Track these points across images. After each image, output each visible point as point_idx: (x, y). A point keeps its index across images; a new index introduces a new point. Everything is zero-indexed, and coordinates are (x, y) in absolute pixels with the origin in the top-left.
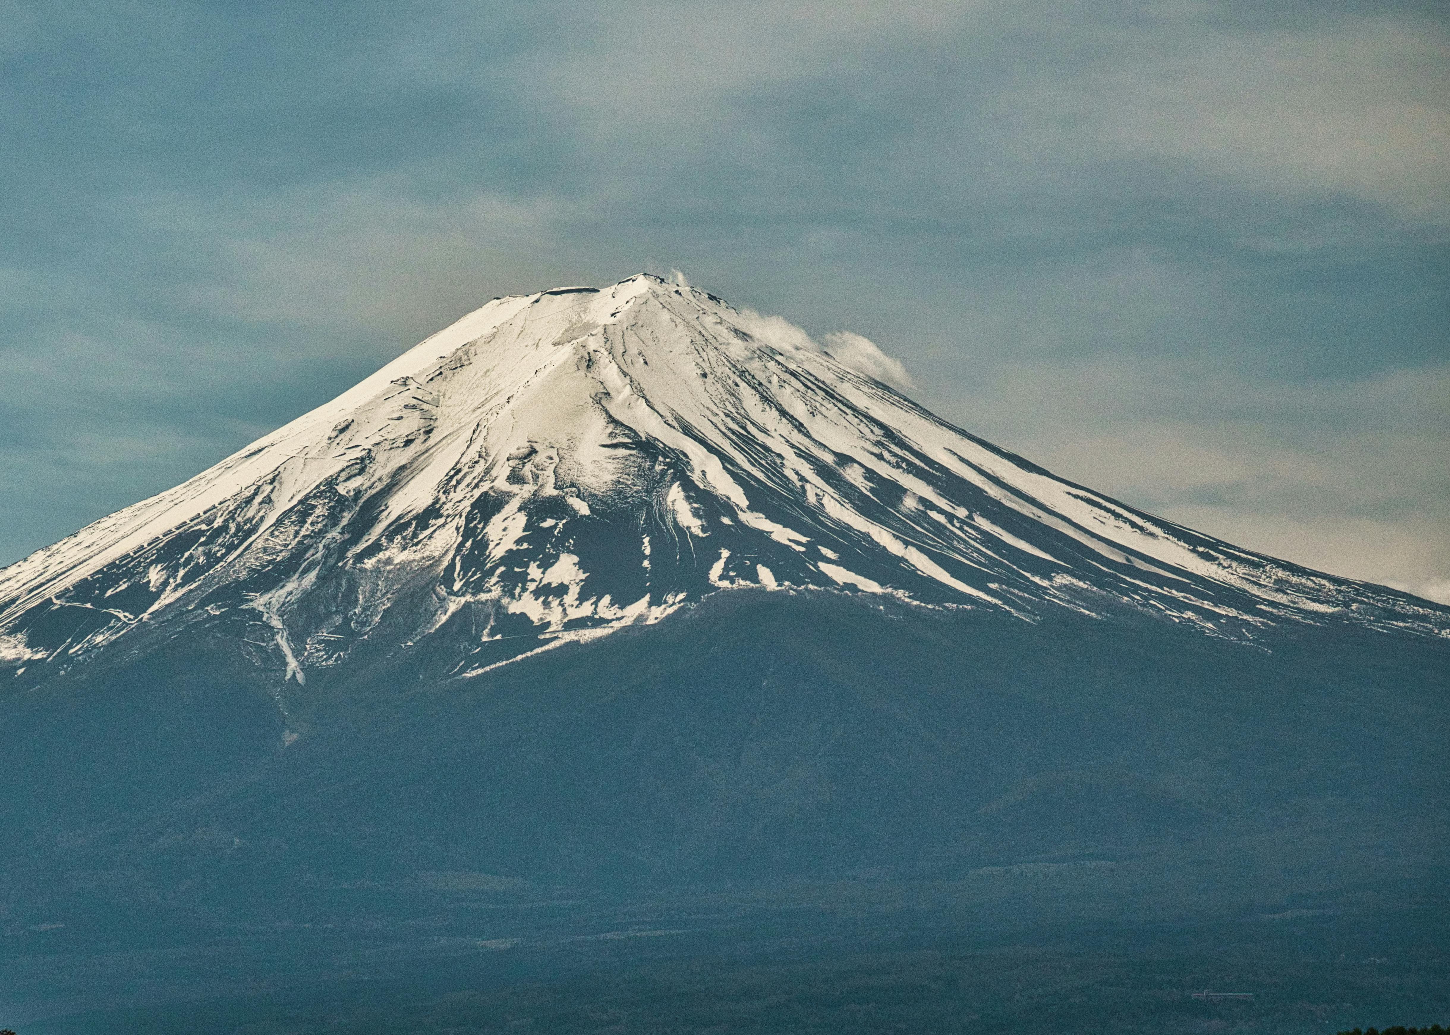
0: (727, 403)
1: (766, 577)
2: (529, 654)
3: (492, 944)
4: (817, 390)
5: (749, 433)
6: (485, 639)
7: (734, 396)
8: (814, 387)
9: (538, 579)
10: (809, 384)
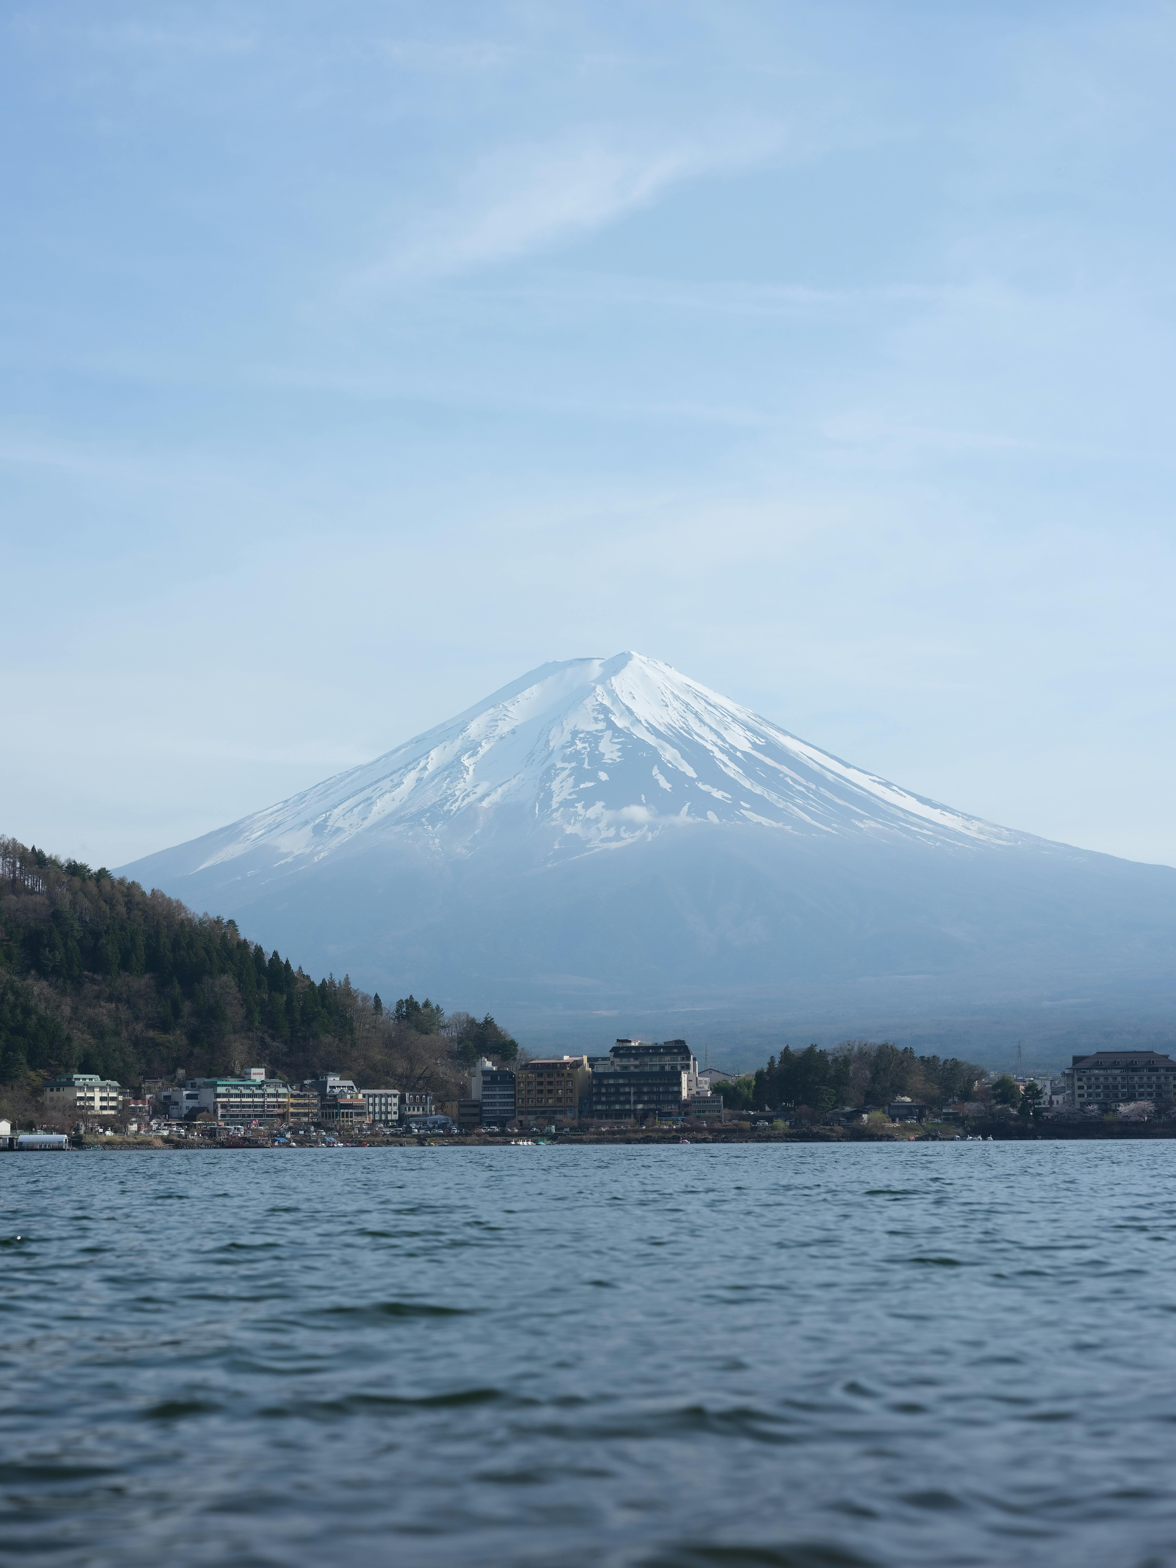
0: (680, 722)
1: (712, 816)
2: (582, 855)
3: (605, 1013)
4: (728, 717)
5: (694, 738)
6: (556, 847)
7: (684, 718)
8: (726, 715)
9: (583, 815)
10: (724, 713)
